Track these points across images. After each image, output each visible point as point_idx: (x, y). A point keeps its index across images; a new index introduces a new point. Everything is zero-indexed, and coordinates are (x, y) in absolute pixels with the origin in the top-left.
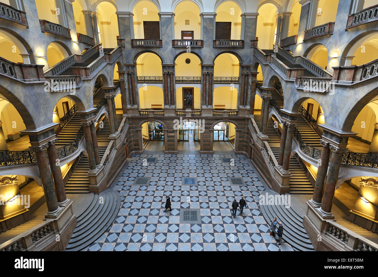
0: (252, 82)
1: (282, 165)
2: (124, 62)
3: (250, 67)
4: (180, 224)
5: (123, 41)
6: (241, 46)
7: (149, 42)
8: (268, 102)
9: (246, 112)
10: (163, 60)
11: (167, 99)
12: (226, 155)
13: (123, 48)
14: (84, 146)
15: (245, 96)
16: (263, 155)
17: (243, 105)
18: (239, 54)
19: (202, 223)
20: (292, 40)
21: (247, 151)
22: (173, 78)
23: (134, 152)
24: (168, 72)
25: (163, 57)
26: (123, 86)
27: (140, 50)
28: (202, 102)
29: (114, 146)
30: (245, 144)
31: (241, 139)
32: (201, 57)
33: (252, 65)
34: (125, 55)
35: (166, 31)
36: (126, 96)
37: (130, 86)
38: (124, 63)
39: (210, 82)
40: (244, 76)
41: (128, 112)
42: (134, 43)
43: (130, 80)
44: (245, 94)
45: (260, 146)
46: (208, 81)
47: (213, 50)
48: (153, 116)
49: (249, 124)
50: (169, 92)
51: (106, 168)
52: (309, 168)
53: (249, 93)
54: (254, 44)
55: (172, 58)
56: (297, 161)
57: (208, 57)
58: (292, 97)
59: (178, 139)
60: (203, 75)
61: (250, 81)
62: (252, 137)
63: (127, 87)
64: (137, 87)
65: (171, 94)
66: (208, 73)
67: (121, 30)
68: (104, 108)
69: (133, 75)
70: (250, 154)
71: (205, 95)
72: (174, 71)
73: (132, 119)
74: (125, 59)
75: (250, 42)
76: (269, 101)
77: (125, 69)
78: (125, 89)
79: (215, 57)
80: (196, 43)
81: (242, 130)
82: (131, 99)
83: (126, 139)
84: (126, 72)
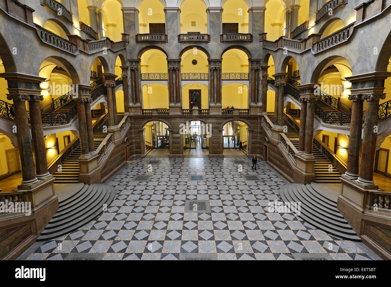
0: (263, 77)
1: (303, 150)
2: (127, 57)
3: (259, 62)
4: (185, 213)
5: (127, 36)
6: (249, 40)
7: (154, 37)
8: (281, 89)
9: (258, 109)
10: (168, 55)
11: (172, 96)
12: (237, 159)
13: (127, 44)
14: (76, 127)
15: (256, 93)
16: (280, 148)
17: (255, 102)
18: (248, 48)
19: (212, 212)
20: (303, 28)
21: (261, 154)
22: (179, 74)
23: (135, 155)
24: (174, 68)
25: (169, 52)
26: (125, 82)
27: (144, 45)
28: (210, 100)
29: (113, 139)
30: (258, 145)
31: (254, 140)
32: (208, 52)
33: (262, 59)
34: (129, 51)
35: (172, 26)
36: (129, 93)
37: (133, 83)
38: (128, 59)
39: (218, 77)
40: (253, 71)
41: (130, 110)
42: (139, 38)
43: (133, 77)
44: (256, 91)
45: (275, 140)
46: (215, 77)
47: (220, 44)
48: (156, 115)
49: (262, 122)
50: (174, 89)
51: (102, 160)
52: (336, 156)
53: (260, 89)
54: (263, 37)
55: (178, 53)
56: (320, 152)
57: (215, 52)
58: (310, 67)
59: (185, 146)
60: (211, 70)
61: (261, 75)
62: (266, 135)
63: (129, 83)
64: (140, 84)
65: (176, 91)
66: (215, 68)
67: (125, 26)
68: (103, 97)
69: (136, 71)
70: (265, 156)
71: (212, 92)
72: (180, 66)
73: (134, 118)
74: (129, 54)
75: (258, 36)
76: (283, 88)
77: (128, 64)
78: (128, 86)
79: (222, 52)
80: (203, 37)
81: (255, 130)
82: (134, 96)
83: (126, 138)
84: (129, 68)
